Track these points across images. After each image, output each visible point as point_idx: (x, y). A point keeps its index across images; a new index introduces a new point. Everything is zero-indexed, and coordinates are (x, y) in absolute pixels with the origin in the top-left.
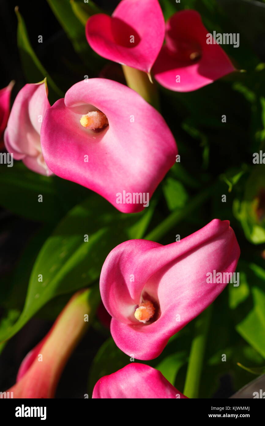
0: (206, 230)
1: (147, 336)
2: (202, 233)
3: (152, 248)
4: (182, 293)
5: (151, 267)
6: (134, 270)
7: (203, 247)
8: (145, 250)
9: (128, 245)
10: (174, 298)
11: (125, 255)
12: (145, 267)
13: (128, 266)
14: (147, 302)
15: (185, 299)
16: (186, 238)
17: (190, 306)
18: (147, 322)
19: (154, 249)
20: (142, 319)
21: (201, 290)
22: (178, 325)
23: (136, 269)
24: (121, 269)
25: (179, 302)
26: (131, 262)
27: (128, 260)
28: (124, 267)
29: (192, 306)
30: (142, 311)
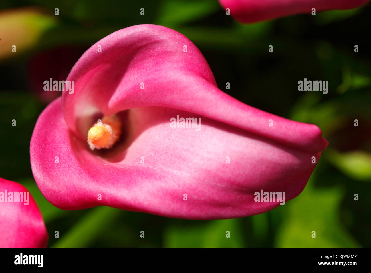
0: (292, 127)
1: (80, 173)
2: (284, 127)
3: (202, 75)
4: (179, 169)
5: (175, 96)
6: (150, 77)
7: (265, 144)
8: (189, 68)
9: (174, 39)
10: (162, 164)
11: (159, 48)
12: (168, 90)
13: (149, 63)
14: (117, 123)
15: (175, 182)
16: (257, 110)
17: (172, 195)
18: (96, 150)
19: (204, 80)
20: (94, 142)
21: (207, 191)
22: (132, 202)
23: (155, 79)
24: (135, 58)
25: (164, 177)
26: (157, 64)
27: (156, 56)
28: (142, 59)
29: (174, 198)
30: (105, 133)
